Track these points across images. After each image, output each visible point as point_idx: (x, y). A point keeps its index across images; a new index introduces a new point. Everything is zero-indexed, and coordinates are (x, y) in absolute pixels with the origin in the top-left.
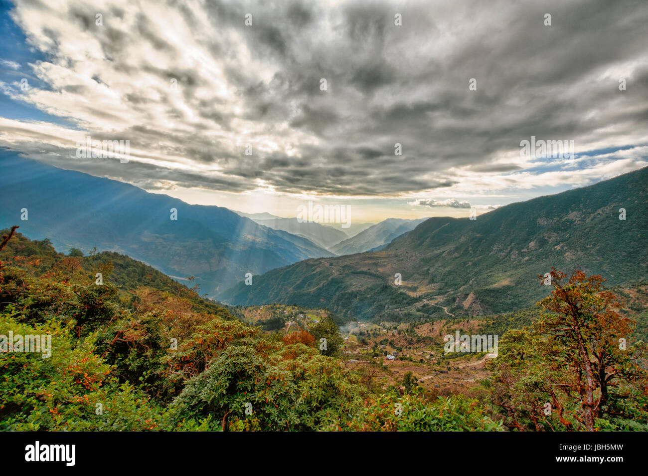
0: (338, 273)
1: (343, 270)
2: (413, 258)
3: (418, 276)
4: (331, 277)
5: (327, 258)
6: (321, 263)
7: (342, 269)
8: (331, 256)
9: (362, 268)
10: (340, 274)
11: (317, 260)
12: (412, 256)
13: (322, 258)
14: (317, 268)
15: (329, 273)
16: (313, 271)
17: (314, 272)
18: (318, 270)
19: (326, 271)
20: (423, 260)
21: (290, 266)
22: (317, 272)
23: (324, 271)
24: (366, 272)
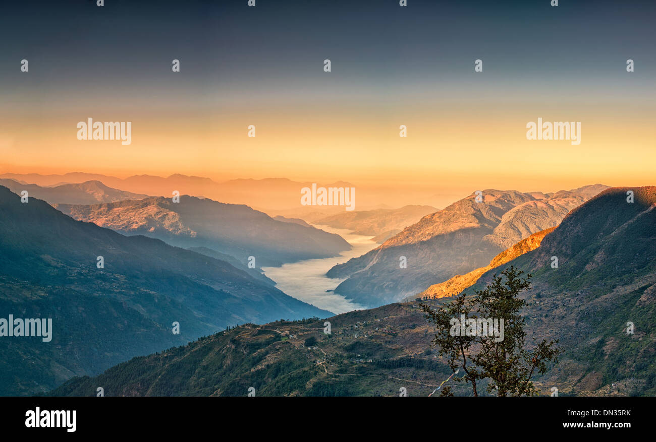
0: (334, 367)
1: (350, 357)
2: (560, 311)
3: (574, 364)
4: (313, 380)
5: (295, 323)
6: (278, 337)
7: (345, 355)
8: (307, 317)
9: (407, 351)
10: (341, 371)
11: (264, 330)
12: (556, 307)
13: (283, 324)
14: (267, 353)
15: (306, 369)
16: (254, 364)
17: (260, 367)
18: (271, 359)
19: (297, 363)
20: (584, 316)
21: (182, 349)
22: (268, 366)
23: (289, 364)
24: (421, 361)
